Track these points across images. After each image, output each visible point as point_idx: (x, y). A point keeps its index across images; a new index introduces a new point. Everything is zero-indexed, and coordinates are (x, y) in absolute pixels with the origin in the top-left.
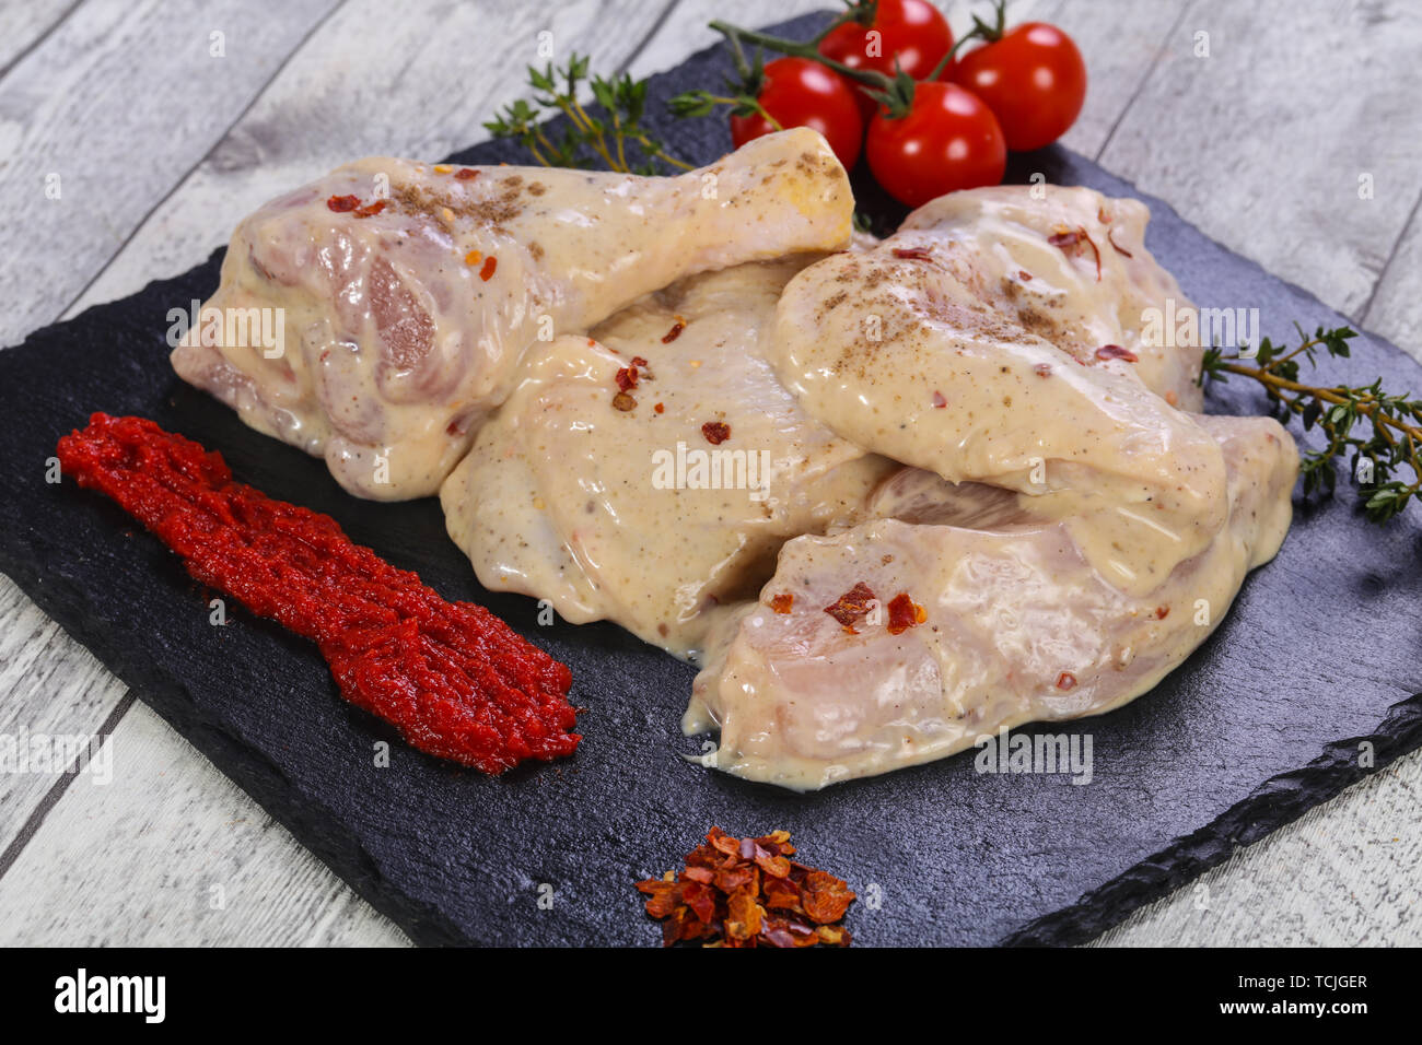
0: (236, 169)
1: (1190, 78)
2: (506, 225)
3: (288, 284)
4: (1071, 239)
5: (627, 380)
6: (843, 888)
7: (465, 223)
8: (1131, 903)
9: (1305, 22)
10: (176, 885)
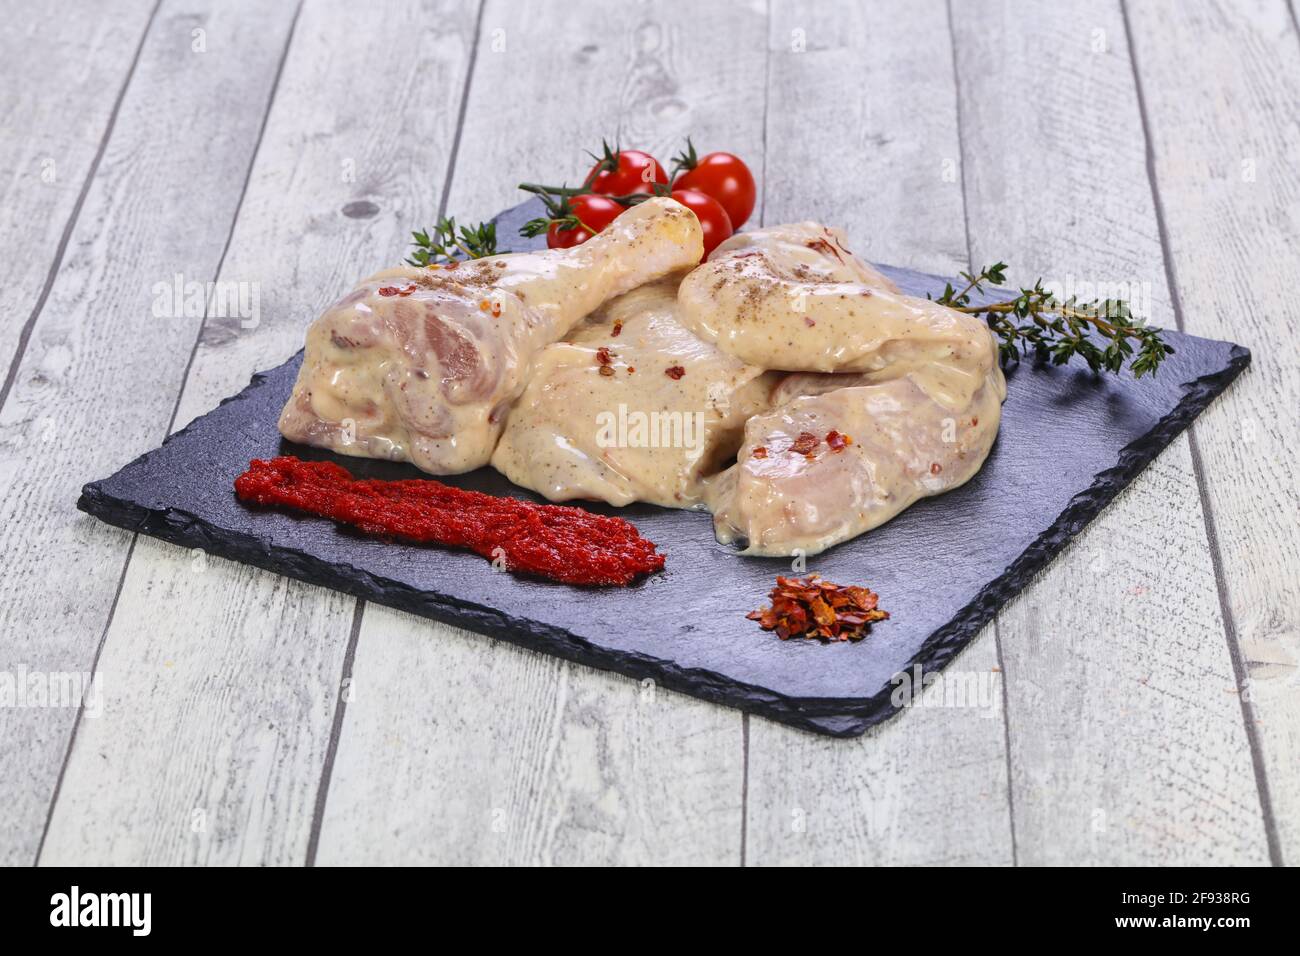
0: (222, 342)
1: (790, 189)
2: (494, 284)
3: (368, 346)
4: (817, 246)
5: (604, 358)
6: (868, 591)
7: (469, 289)
8: (1031, 571)
9: (840, 151)
10: (458, 684)
